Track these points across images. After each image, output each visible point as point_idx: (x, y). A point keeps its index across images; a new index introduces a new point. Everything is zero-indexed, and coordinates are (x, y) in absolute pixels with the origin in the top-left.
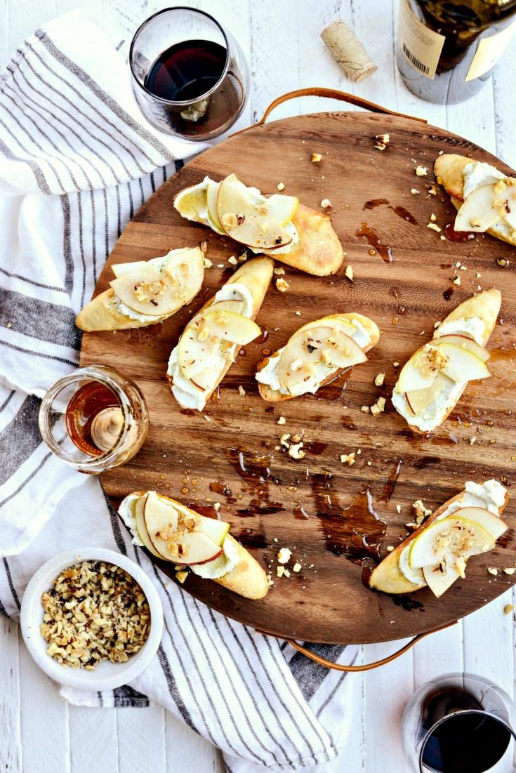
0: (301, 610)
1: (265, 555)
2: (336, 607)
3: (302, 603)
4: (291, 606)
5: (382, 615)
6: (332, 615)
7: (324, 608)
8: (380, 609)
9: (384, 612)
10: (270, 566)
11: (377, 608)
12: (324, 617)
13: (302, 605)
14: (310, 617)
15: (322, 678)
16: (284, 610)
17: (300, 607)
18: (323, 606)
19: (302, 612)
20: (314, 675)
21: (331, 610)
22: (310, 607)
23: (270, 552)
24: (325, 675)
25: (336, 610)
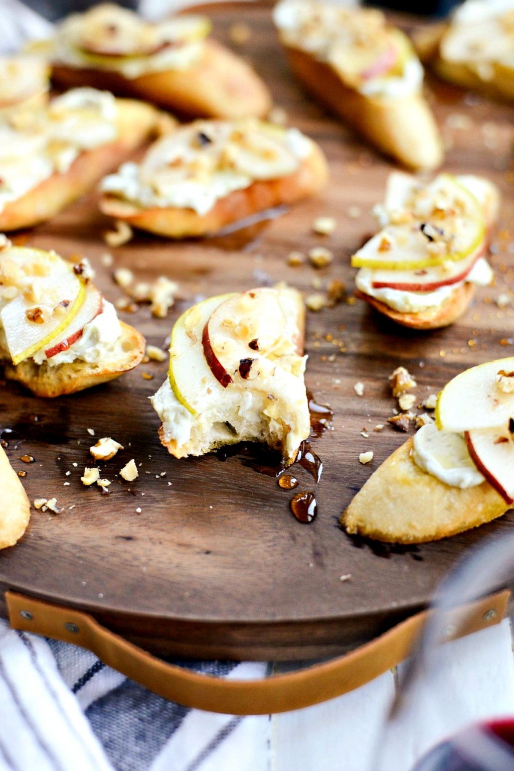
0: (126, 552)
1: (61, 454)
2: (208, 548)
3: (129, 539)
4: (101, 543)
5: (320, 565)
6: (198, 563)
7: (182, 549)
8: (317, 554)
9: (327, 561)
10: (68, 473)
11: (307, 552)
12: (178, 566)
13: (130, 542)
14: (145, 564)
15: (159, 745)
16: (85, 551)
17: (122, 546)
18: (180, 545)
19: (127, 556)
20: (141, 736)
21: (198, 553)
22: (149, 545)
23: (74, 451)
24: (169, 735)
25: (208, 553)
